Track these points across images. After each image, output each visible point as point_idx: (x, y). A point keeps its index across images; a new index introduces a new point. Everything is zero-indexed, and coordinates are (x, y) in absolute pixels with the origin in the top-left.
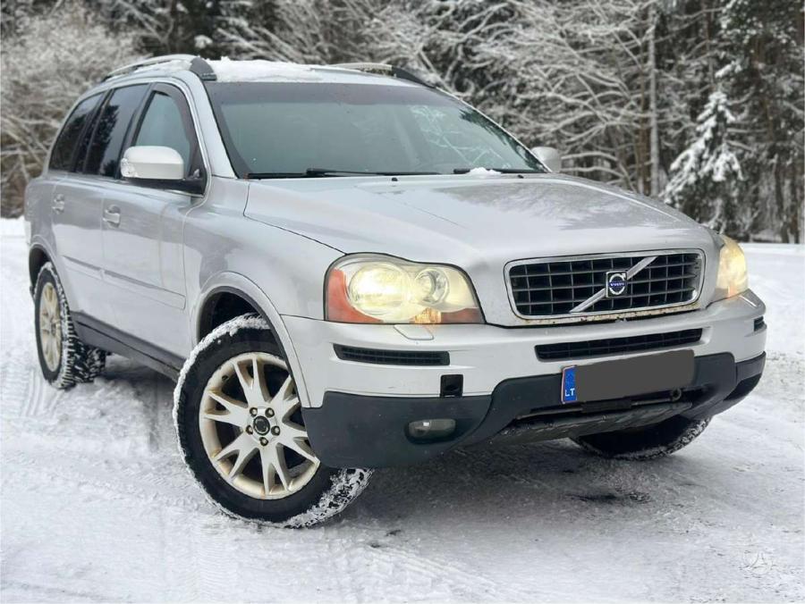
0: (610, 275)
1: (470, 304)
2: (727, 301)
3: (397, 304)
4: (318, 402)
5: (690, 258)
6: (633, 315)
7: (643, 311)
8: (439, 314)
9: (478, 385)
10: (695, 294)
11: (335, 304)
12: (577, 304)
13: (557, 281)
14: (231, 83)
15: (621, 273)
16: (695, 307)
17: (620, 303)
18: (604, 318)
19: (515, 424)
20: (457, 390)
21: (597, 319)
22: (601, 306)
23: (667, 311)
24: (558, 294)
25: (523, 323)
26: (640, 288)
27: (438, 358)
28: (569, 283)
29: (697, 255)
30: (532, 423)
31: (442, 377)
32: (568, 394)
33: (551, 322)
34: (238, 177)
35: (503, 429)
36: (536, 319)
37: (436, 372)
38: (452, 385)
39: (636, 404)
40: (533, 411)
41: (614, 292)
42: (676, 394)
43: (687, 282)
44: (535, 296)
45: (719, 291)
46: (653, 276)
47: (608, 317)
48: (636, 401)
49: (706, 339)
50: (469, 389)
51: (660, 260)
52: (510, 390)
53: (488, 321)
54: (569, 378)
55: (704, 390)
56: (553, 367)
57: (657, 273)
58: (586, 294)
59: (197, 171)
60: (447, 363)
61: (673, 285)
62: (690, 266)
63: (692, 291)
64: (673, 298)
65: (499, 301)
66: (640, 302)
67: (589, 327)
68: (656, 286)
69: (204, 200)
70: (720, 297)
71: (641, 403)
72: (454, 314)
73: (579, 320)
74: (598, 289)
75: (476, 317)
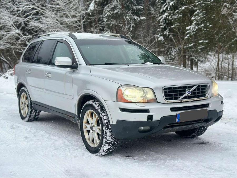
0: (187, 90)
1: (153, 97)
2: (214, 97)
3: (135, 97)
4: (115, 122)
5: (206, 86)
6: (193, 100)
7: (195, 99)
8: (146, 100)
9: (156, 118)
10: (207, 95)
11: (120, 98)
12: (179, 97)
13: (175, 92)
14: (80, 40)
15: (190, 90)
16: (207, 98)
17: (190, 97)
18: (186, 101)
19: (165, 128)
20: (151, 119)
21: (184, 101)
22: (185, 98)
23: (201, 99)
24: (175, 95)
25: (167, 102)
26: (194, 93)
27: (146, 111)
28: (177, 92)
29: (207, 85)
30: (169, 128)
31: (148, 116)
32: (178, 120)
33: (173, 102)
34: (87, 65)
35: (162, 129)
36: (170, 101)
37: (146, 115)
38: (150, 118)
39: (193, 123)
40: (169, 124)
41: (188, 94)
42: (202, 120)
43: (205, 92)
44: (170, 95)
45: (212, 94)
46: (197, 90)
47: (187, 101)
48: (193, 122)
49: (210, 106)
50: (154, 119)
51: (199, 86)
52: (164, 119)
53: (158, 102)
54: (178, 116)
55: (209, 119)
56: (174, 113)
57: (198, 89)
58: (182, 95)
59: (75, 63)
60: (149, 112)
61: (202, 92)
62: (206, 88)
63: (206, 94)
64: (202, 96)
65: (161, 97)
66: (194, 97)
67: (182, 103)
68: (198, 93)
69: (77, 71)
70: (212, 96)
71: (194, 122)
72: (150, 100)
73: (180, 101)
74: (184, 94)
75: (155, 101)
